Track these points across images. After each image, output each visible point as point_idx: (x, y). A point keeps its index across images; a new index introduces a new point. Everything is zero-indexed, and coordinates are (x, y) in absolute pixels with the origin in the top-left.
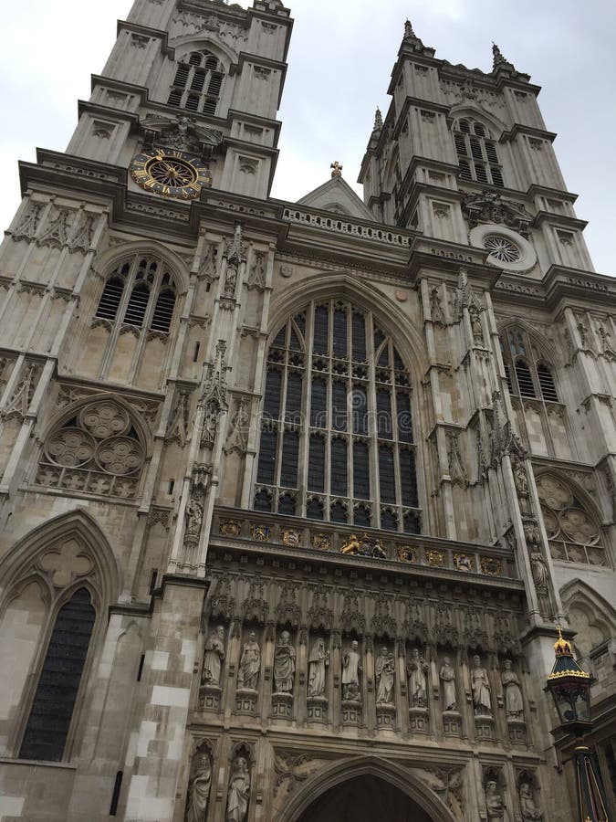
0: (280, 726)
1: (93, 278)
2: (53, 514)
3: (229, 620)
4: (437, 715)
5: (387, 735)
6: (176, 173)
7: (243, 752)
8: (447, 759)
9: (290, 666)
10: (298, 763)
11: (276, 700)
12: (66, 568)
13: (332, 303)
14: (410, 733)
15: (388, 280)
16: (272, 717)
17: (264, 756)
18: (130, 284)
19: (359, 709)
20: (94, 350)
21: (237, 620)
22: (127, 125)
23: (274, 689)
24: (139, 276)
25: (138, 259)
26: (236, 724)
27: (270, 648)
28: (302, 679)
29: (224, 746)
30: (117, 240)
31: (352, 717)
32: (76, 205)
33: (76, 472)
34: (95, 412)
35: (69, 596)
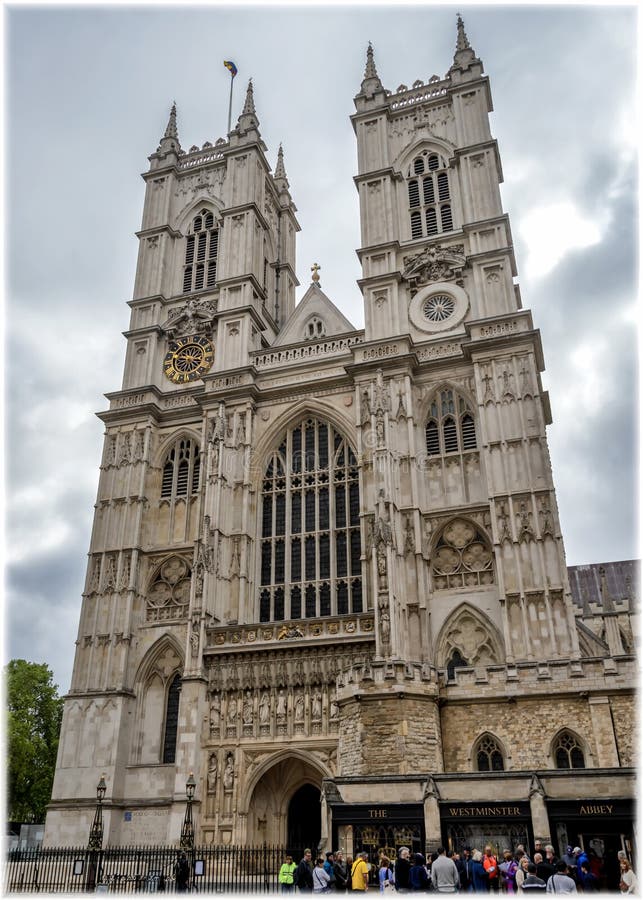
0: (246, 741)
1: (154, 473)
2: (156, 638)
3: (220, 691)
4: (325, 722)
5: (299, 737)
6: (192, 357)
7: (230, 755)
8: (328, 744)
9: (250, 710)
10: (255, 757)
11: (245, 728)
12: (168, 666)
13: (303, 425)
14: (311, 733)
15: (337, 391)
16: (243, 736)
17: (239, 755)
18: (176, 463)
19: (285, 726)
20: (163, 523)
21: (225, 691)
22: (154, 335)
23: (244, 723)
24: (181, 455)
25: (179, 443)
26: (225, 743)
27: (240, 702)
28: (256, 715)
29: (221, 754)
30: (163, 435)
31: (281, 731)
32: (131, 428)
33: (164, 608)
34: (169, 567)
35: (172, 679)
